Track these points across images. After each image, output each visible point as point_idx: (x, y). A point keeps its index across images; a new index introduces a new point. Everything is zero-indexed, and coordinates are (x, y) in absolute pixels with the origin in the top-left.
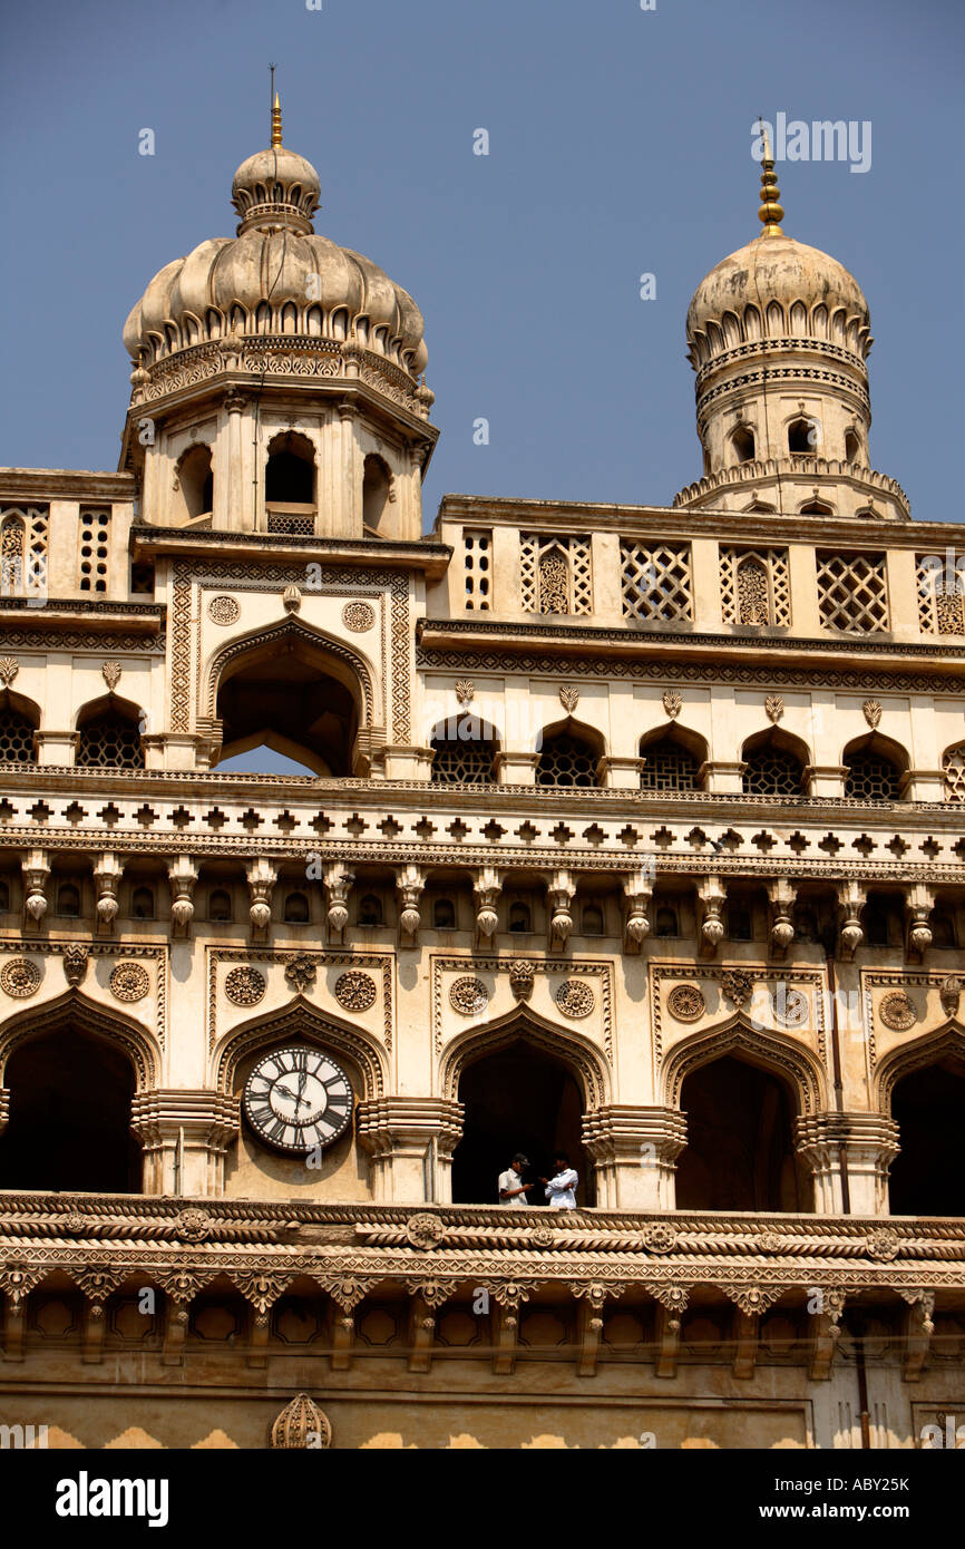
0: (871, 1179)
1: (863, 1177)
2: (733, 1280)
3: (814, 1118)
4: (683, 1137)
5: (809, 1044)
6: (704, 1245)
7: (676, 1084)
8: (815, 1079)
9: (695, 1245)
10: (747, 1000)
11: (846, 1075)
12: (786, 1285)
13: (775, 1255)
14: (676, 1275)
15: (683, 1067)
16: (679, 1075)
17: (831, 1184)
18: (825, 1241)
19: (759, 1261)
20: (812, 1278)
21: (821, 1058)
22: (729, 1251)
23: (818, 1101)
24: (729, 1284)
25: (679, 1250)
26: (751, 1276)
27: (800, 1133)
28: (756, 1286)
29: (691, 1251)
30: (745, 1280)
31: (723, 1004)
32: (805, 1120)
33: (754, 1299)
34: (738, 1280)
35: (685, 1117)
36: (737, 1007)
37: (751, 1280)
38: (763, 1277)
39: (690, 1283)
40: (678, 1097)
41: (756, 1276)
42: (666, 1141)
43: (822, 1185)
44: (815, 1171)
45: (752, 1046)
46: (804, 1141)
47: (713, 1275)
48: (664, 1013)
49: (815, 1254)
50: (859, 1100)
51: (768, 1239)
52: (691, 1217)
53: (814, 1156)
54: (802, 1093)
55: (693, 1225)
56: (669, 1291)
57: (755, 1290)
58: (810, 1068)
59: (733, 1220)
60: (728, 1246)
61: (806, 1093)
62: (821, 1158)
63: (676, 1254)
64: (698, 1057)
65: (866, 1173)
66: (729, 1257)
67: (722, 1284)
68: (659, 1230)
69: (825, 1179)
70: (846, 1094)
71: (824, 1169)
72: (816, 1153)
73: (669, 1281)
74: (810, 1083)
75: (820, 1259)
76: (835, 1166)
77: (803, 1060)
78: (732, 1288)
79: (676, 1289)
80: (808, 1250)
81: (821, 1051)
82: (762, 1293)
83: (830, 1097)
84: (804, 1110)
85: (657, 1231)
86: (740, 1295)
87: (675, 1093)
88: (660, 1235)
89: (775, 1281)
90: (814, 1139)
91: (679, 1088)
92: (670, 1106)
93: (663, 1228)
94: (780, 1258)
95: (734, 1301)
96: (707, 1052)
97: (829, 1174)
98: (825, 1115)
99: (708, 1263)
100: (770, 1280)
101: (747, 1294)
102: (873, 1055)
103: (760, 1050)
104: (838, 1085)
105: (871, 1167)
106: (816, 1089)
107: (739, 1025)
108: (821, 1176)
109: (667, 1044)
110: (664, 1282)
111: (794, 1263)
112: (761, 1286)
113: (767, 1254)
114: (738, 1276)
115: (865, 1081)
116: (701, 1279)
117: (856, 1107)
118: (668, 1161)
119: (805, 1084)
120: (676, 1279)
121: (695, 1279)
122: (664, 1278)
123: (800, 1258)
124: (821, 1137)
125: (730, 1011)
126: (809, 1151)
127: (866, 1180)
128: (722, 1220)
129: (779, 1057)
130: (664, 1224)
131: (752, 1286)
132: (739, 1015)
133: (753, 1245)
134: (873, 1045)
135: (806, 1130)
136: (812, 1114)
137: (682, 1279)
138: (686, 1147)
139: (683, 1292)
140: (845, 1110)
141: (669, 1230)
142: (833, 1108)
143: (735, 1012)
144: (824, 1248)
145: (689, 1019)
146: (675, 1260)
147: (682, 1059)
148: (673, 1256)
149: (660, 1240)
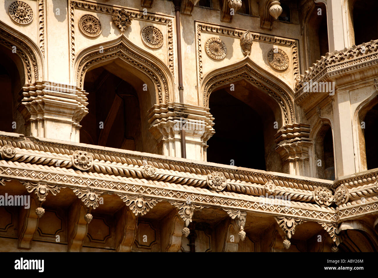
0: (198, 147)
1: (193, 146)
2: (127, 192)
3: (166, 106)
4: (86, 108)
5: (163, 61)
6: (110, 169)
7: (82, 75)
8: (166, 83)
9: (104, 168)
10: (128, 29)
11: (186, 83)
12: (159, 199)
13: (153, 179)
14: (92, 185)
15: (86, 65)
16: (83, 70)
17: (174, 147)
18: (183, 175)
19: (143, 182)
20: (175, 196)
21: (171, 71)
22: (124, 174)
23: (167, 96)
24: (124, 194)
25: (94, 170)
26: (138, 191)
27: (156, 114)
28: (141, 197)
29: (101, 171)
30: (135, 193)
31: (112, 30)
32: (159, 107)
33: (140, 205)
34: (130, 192)
35: (87, 96)
36: (121, 32)
37: (137, 193)
38: (145, 192)
39: (101, 191)
40: (83, 83)
41: (141, 191)
42: (77, 108)
43: (168, 148)
44: (164, 139)
45: (128, 59)
46: (158, 120)
47: (115, 188)
48: (76, 30)
49: (176, 182)
50: (193, 98)
51: (149, 169)
52: (102, 151)
53: (165, 129)
54: (157, 91)
55: (103, 156)
56: (88, 195)
57: (140, 200)
58: (163, 76)
59: (127, 155)
60: (124, 171)
61: (160, 91)
62: (169, 131)
63: (93, 172)
64: (96, 60)
65: (196, 143)
66: (125, 178)
67: (120, 193)
68: (83, 155)
69: (171, 144)
70: (185, 93)
71: (170, 138)
72: (166, 128)
73: (88, 188)
74: (162, 85)
75: (179, 185)
76: (177, 136)
77: (159, 70)
78: (126, 196)
79: (92, 194)
80: (172, 179)
81: (170, 66)
82: (144, 202)
83: (176, 94)
84: (158, 101)
85: (82, 156)
86: (131, 202)
87: (81, 81)
88: (83, 159)
89: (153, 196)
90: (165, 119)
91: (83, 77)
92: (79, 87)
93: (85, 155)
94: (156, 182)
95: (127, 205)
96: (101, 59)
97: (173, 142)
98: (173, 105)
99: (112, 180)
100: (149, 194)
101: (136, 201)
102: (201, 72)
103: (133, 62)
104: (181, 88)
105: (199, 140)
106: (167, 89)
107: (121, 44)
108: (168, 143)
109: (79, 49)
110: (85, 189)
111: (164, 186)
112: (145, 198)
113: (148, 178)
114: (130, 190)
115: (197, 87)
116: (107, 189)
117: (191, 102)
118: (76, 121)
119: (159, 86)
120: (92, 187)
121: (104, 189)
122: (85, 186)
123: (168, 183)
124: (170, 118)
125: (117, 35)
126: (161, 126)
127: (195, 147)
128: (120, 155)
129: (144, 68)
130: (86, 152)
131: (139, 197)
132: (122, 38)
133: (139, 172)
134: (201, 67)
135: (159, 114)
136: (163, 103)
137: (96, 188)
138: (88, 115)
139: (97, 196)
140: (185, 103)
141: (89, 157)
142: (178, 101)
143: (120, 36)
144: (181, 179)
145: (92, 36)
146: (92, 175)
147: (87, 60)
148: (91, 173)
149: (83, 162)
